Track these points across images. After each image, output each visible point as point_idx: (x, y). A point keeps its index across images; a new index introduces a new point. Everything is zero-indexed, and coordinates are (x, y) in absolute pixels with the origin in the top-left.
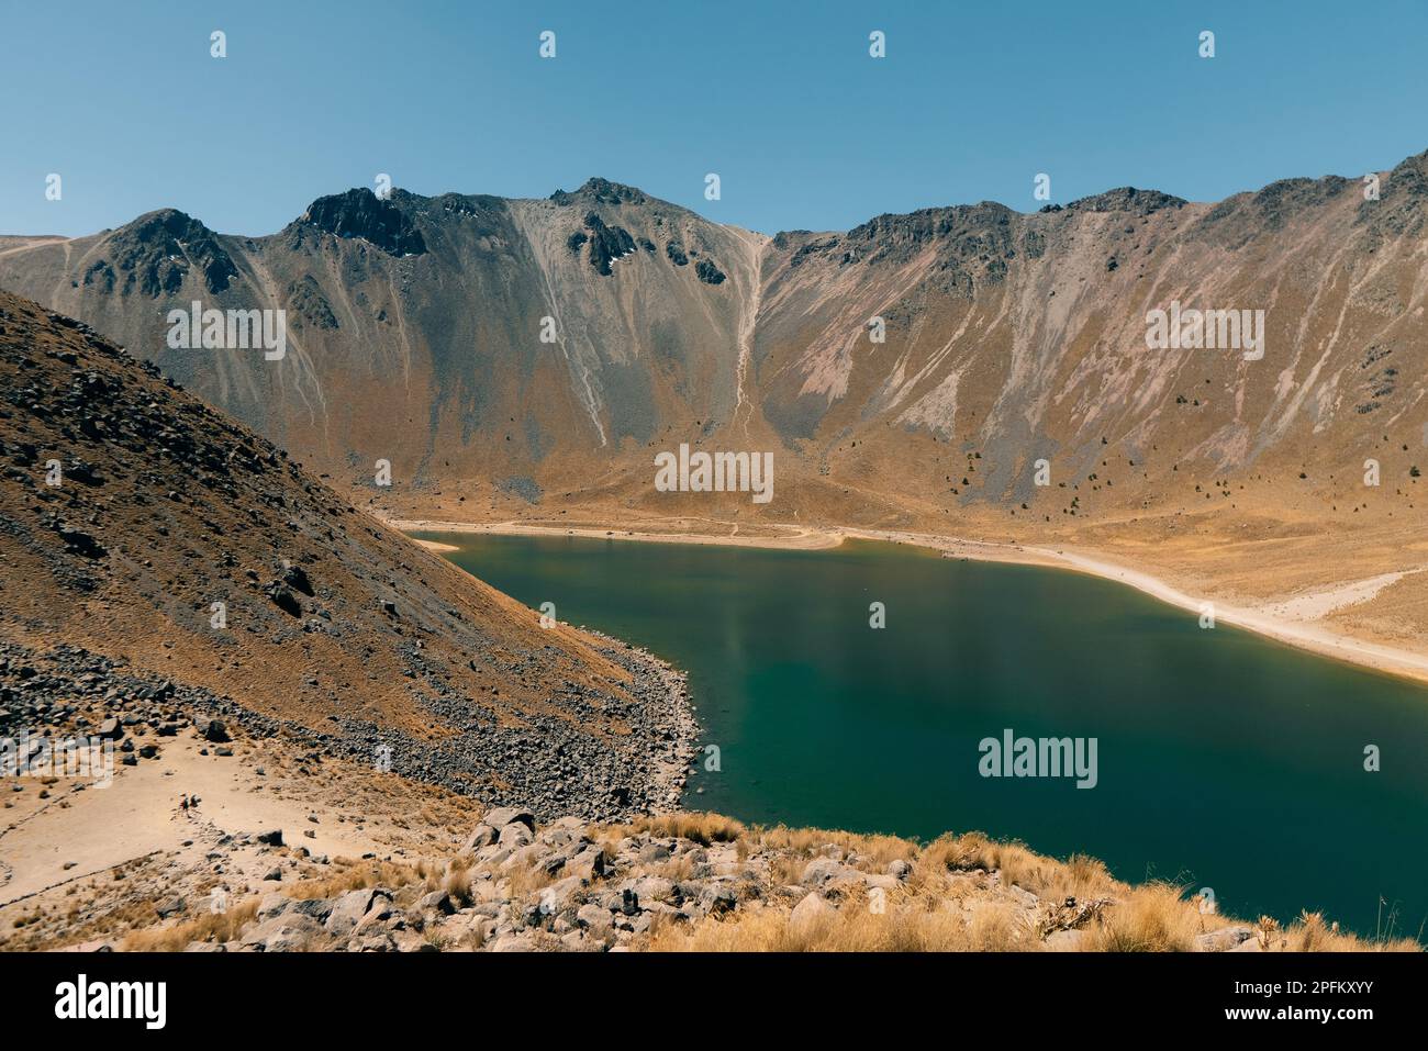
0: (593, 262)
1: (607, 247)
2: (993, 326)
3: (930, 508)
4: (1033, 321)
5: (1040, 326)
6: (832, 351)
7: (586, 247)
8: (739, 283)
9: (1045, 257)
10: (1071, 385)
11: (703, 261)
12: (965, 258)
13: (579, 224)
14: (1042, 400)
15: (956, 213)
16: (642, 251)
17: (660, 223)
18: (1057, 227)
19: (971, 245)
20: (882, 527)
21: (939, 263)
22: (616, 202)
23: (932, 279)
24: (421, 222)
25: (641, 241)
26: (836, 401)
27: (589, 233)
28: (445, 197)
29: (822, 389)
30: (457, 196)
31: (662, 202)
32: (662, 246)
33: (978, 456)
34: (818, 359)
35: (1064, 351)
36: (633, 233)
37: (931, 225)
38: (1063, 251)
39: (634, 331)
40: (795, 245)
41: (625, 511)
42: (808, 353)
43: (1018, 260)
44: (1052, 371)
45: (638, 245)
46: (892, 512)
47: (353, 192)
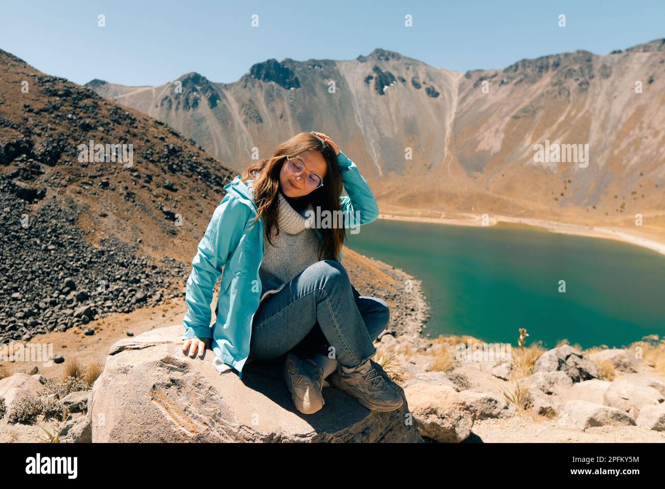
0: (376, 89)
1: (383, 81)
2: (580, 115)
3: (542, 207)
4: (604, 111)
5: (607, 115)
6: (493, 129)
7: (373, 82)
8: (446, 96)
9: (612, 78)
10: (623, 145)
11: (429, 86)
12: (566, 80)
13: (369, 71)
14: (606, 154)
15: (562, 57)
16: (399, 83)
17: (408, 69)
18: (619, 62)
19: (570, 73)
20: (517, 216)
21: (552, 83)
22: (387, 59)
23: (548, 92)
24: (298, 73)
25: (399, 78)
26: (495, 154)
27: (375, 75)
28: (309, 61)
29: (487, 148)
30: (314, 61)
31: (410, 59)
32: (409, 81)
33: (569, 181)
34: (485, 133)
35: (620, 127)
36: (395, 74)
37: (548, 63)
38: (622, 74)
39: (395, 121)
40: (475, 77)
41: (390, 206)
42: (481, 130)
43: (596, 80)
44: (613, 138)
45: (397, 80)
46: (522, 209)
47: (269, 61)
